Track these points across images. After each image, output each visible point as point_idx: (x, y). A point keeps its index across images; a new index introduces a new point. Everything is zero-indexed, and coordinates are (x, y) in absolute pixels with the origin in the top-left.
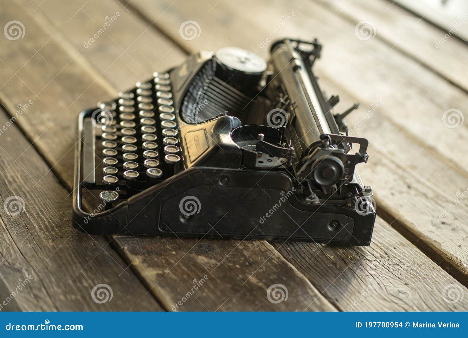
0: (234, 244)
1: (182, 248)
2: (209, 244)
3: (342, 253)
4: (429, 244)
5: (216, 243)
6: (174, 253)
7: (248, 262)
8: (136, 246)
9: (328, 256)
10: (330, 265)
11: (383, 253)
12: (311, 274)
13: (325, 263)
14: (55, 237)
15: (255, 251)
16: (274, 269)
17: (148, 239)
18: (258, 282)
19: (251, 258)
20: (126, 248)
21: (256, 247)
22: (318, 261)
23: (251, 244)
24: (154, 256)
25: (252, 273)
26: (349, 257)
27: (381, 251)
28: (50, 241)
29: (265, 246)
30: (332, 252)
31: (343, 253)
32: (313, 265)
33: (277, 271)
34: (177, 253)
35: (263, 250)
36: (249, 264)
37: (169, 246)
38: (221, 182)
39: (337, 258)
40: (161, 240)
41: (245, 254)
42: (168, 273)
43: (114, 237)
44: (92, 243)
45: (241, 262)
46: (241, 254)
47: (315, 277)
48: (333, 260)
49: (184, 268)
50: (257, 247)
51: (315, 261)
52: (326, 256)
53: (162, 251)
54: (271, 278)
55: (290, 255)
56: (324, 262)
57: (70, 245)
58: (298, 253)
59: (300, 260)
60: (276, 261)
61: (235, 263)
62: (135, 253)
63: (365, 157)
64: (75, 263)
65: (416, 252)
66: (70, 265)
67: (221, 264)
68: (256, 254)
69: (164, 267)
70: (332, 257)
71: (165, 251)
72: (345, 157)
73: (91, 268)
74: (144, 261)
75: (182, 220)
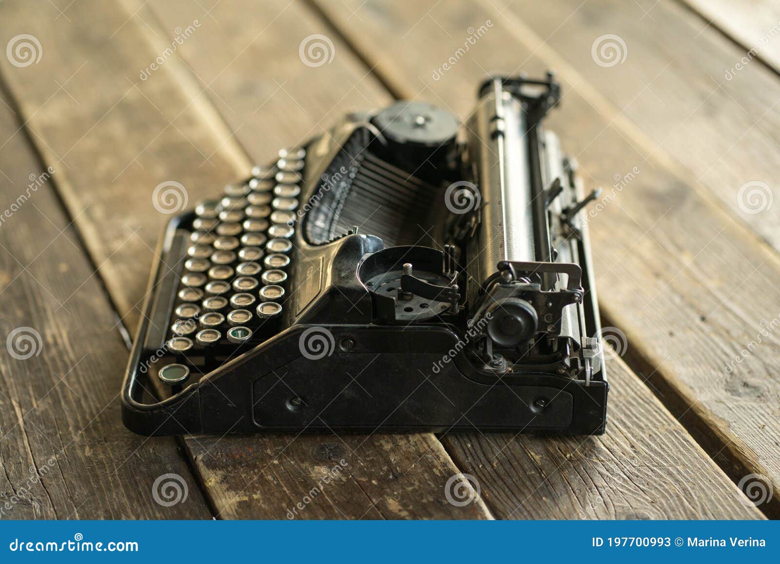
0: (378, 441)
1: (291, 454)
2: (337, 443)
3: (557, 448)
4: (711, 425)
5: (350, 440)
6: (276, 462)
7: (393, 474)
8: (217, 453)
9: (531, 456)
10: (531, 471)
11: (627, 446)
12: (495, 492)
13: (523, 469)
14: (96, 440)
15: (409, 452)
16: (433, 485)
17: (240, 439)
18: (400, 511)
19: (399, 467)
20: (200, 458)
21: (411, 446)
22: (512, 465)
23: (406, 441)
24: (242, 469)
25: (395, 493)
26: (568, 456)
27: (625, 442)
28: (87, 449)
29: (427, 443)
30: (540, 449)
31: (559, 449)
32: (502, 472)
33: (436, 489)
34: (281, 463)
35: (422, 451)
36: (394, 478)
37: (271, 451)
38: (343, 346)
39: (546, 460)
40: (260, 440)
41: (391, 459)
42: (258, 500)
43: (186, 438)
44: (151, 450)
45: (381, 473)
46: (385, 459)
47: (500, 496)
48: (539, 462)
49: (285, 489)
50: (414, 446)
51: (507, 466)
52: (530, 455)
53: (257, 459)
54: (424, 501)
55: (467, 457)
56: (522, 467)
57: (117, 454)
58: (483, 452)
59: (483, 465)
60: (440, 470)
61: (370, 476)
62: (212, 465)
63: (576, 295)
64: (117, 486)
65: (684, 442)
66: (109, 490)
67: (348, 479)
68: (408, 459)
69: (253, 489)
70: (537, 458)
71: (262, 460)
72: (542, 297)
73: (140, 494)
74: (225, 480)
75: (290, 407)
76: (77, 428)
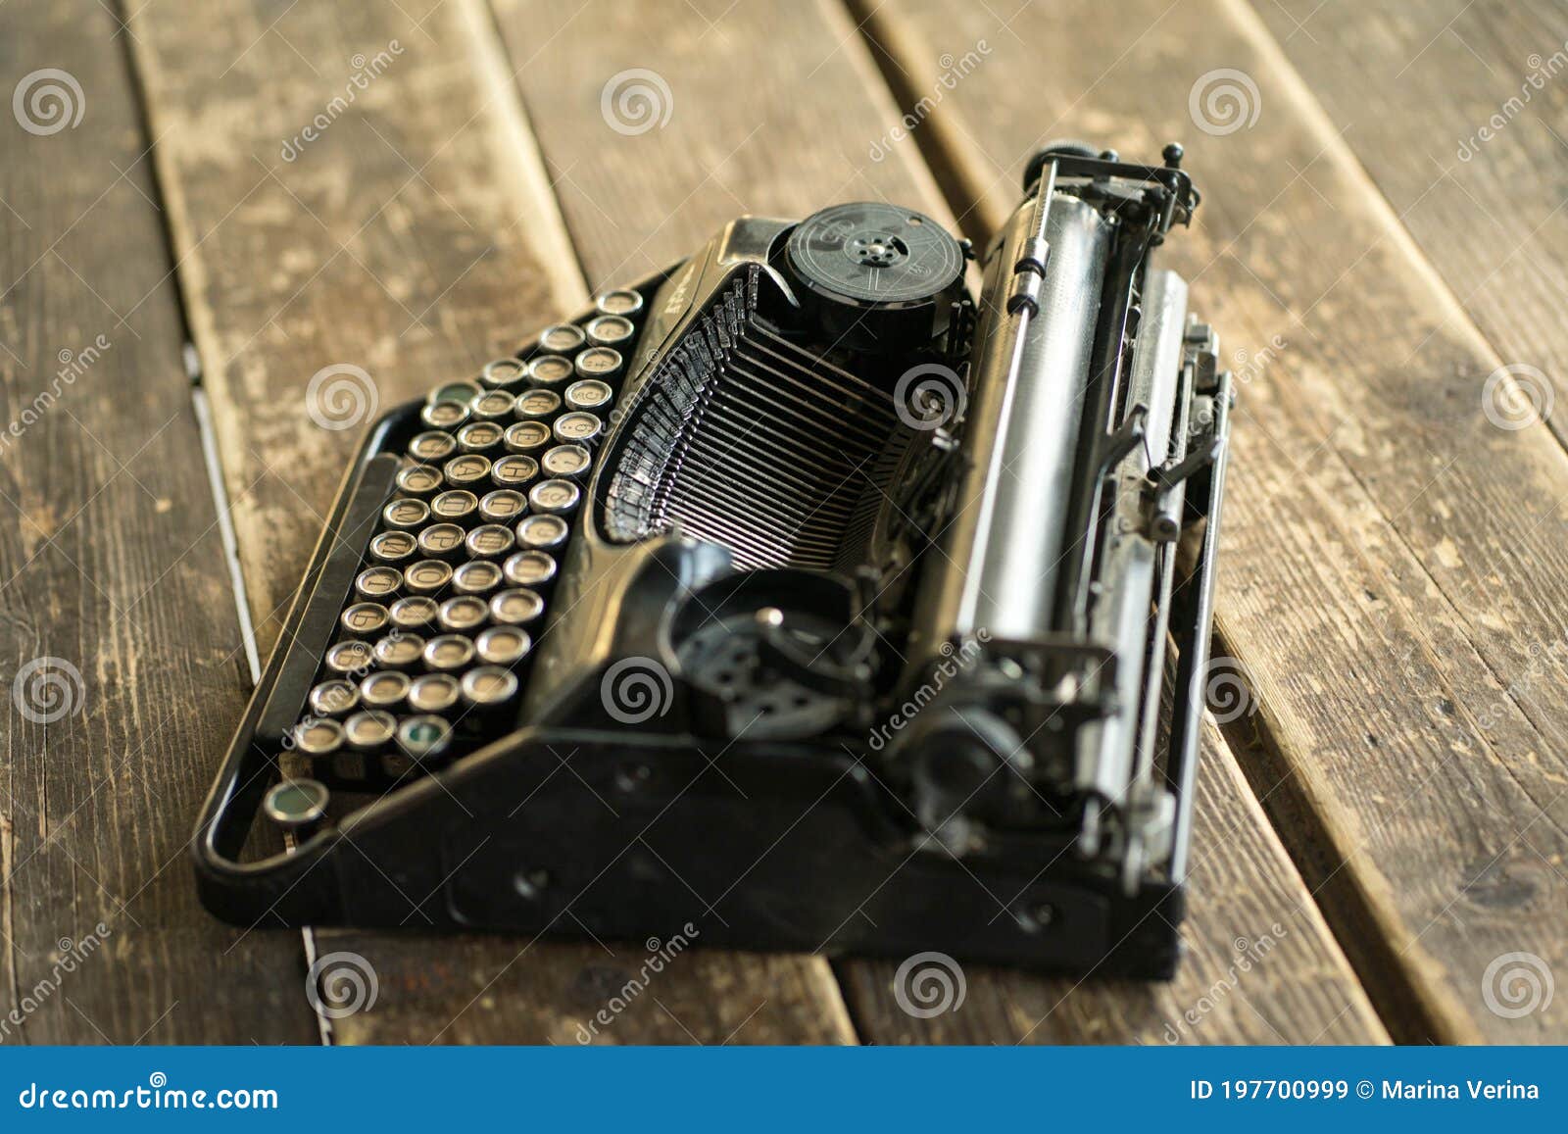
0: (704, 968)
1: (524, 984)
3: (1074, 1006)
6: (488, 1003)
15: (763, 999)
21: (770, 985)
23: (760, 972)
24: (415, 1016)
28: (123, 941)
29: (805, 980)
34: (497, 1006)
35: (788, 998)
37: (483, 976)
38: (629, 779)
41: (722, 1013)
46: (709, 1012)
50: (776, 985)
53: (452, 994)
71: (461, 997)
75: (524, 888)
76: (113, 889)
